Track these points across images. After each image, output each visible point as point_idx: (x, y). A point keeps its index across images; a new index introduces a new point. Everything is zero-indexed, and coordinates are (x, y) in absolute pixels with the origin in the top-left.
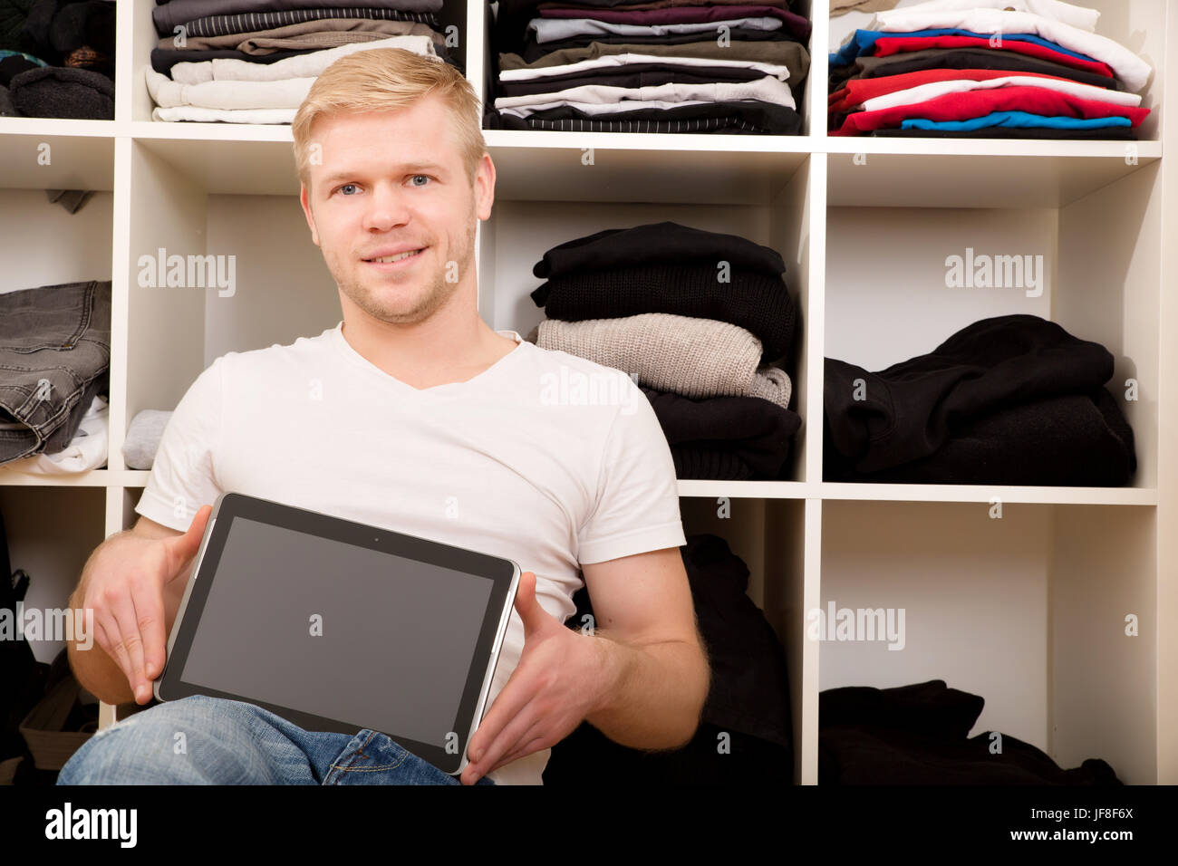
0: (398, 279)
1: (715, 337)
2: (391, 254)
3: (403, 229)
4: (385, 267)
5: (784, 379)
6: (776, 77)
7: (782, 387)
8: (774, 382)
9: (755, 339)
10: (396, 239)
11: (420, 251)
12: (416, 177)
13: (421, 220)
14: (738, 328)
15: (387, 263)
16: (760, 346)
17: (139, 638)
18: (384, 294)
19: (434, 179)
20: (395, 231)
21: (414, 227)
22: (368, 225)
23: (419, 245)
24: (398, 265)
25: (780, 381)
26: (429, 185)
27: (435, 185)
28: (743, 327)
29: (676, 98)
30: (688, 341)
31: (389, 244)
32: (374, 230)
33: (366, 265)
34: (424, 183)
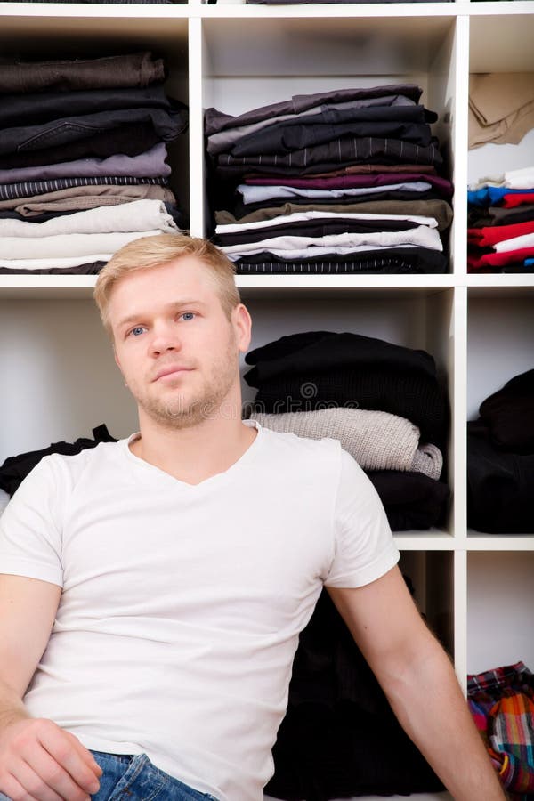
0: (174, 385)
1: (383, 427)
3: (175, 351)
5: (437, 453)
6: (428, 226)
7: (436, 462)
8: (429, 455)
9: (414, 427)
10: (170, 361)
12: (185, 315)
14: (401, 418)
16: (418, 431)
20: (169, 354)
25: (434, 456)
27: (198, 319)
28: (405, 417)
29: (350, 244)
32: (157, 354)
34: (192, 319)
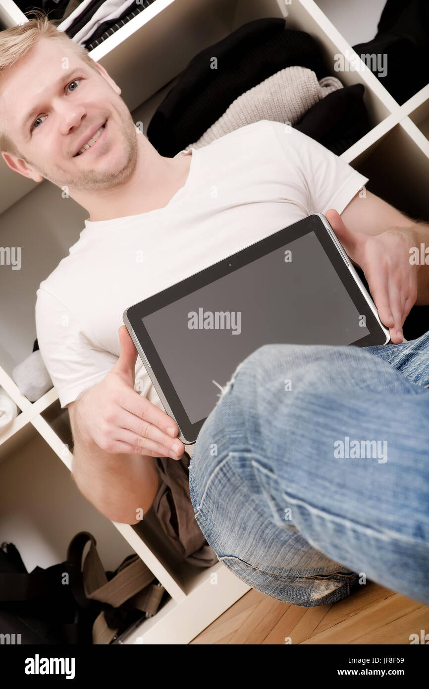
0: (105, 150)
2: (90, 137)
3: (87, 118)
4: (92, 148)
5: (333, 79)
7: (334, 83)
8: (327, 85)
10: (87, 127)
11: (104, 126)
12: (69, 86)
13: (91, 106)
15: (93, 145)
17: (147, 424)
18: (104, 165)
19: (80, 79)
20: (84, 123)
21: (91, 113)
22: (66, 129)
23: (102, 121)
24: (99, 141)
25: (330, 82)
26: (80, 85)
27: (83, 82)
30: (269, 95)
31: (86, 132)
32: (72, 130)
33: (79, 158)
34: (77, 86)
